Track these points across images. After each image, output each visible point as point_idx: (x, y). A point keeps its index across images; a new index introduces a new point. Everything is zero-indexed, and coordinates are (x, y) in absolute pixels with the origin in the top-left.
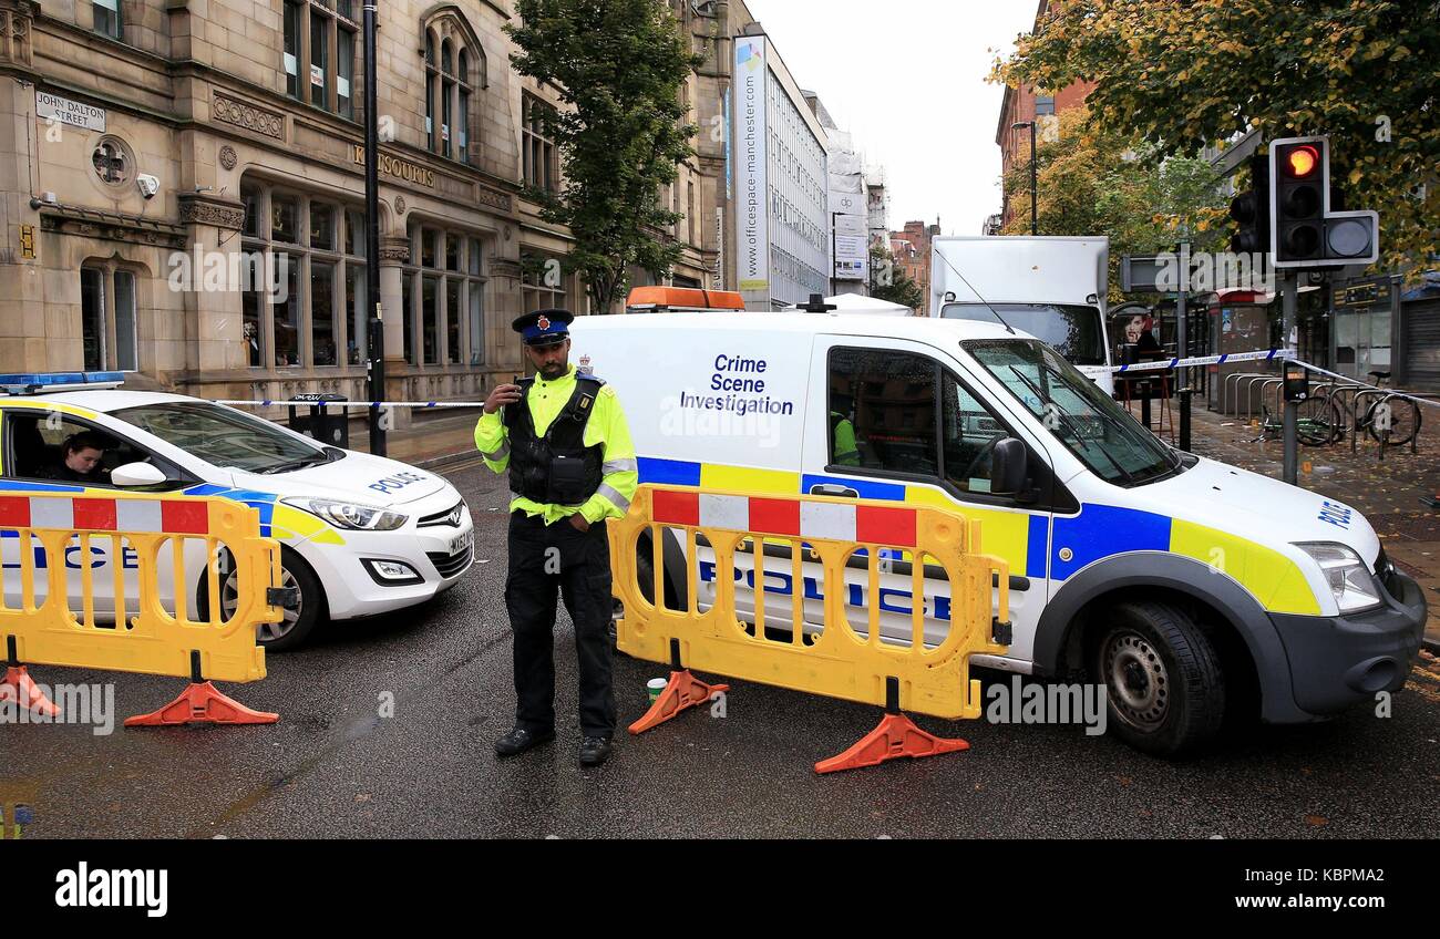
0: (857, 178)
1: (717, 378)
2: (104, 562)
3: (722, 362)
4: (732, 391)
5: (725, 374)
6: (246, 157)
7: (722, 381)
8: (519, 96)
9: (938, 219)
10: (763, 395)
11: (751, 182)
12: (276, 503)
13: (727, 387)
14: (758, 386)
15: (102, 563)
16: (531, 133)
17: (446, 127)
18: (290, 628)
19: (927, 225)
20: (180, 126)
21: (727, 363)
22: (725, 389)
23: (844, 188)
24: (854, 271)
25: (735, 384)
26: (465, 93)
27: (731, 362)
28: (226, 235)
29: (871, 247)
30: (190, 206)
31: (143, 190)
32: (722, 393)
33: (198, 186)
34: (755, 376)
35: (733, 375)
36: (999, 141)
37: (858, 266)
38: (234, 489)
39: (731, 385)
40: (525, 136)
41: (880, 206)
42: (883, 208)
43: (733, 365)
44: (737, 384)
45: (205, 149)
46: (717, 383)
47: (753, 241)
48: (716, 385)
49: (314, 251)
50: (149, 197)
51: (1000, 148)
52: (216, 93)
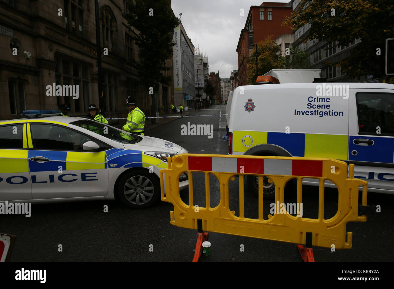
0: (201, 61)
1: (309, 105)
2: (77, 179)
3: (311, 99)
4: (316, 109)
5: (313, 103)
6: (56, 47)
7: (312, 106)
8: (124, 34)
9: (218, 72)
10: (330, 109)
11: (177, 61)
12: (143, 154)
13: (314, 107)
14: (328, 107)
15: (76, 179)
16: (127, 45)
17: (107, 42)
18: (150, 199)
19: (216, 73)
20: (36, 37)
21: (313, 99)
22: (313, 108)
23: (198, 63)
24: (201, 85)
25: (317, 106)
26: (112, 32)
27: (315, 99)
28: (51, 72)
29: (205, 79)
30: (41, 62)
31: (26, 57)
32: (312, 110)
33: (43, 56)
34: (326, 103)
35: (316, 103)
36: (237, 51)
37: (202, 84)
38: (125, 150)
39: (316, 107)
40: (126, 45)
41: (206, 68)
42: (207, 69)
43: (316, 100)
44: (318, 106)
45: (44, 45)
46: (309, 106)
47: (178, 77)
48: (310, 107)
49: (74, 78)
50: (28, 59)
51: (237, 53)
52: (46, 27)
